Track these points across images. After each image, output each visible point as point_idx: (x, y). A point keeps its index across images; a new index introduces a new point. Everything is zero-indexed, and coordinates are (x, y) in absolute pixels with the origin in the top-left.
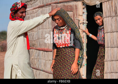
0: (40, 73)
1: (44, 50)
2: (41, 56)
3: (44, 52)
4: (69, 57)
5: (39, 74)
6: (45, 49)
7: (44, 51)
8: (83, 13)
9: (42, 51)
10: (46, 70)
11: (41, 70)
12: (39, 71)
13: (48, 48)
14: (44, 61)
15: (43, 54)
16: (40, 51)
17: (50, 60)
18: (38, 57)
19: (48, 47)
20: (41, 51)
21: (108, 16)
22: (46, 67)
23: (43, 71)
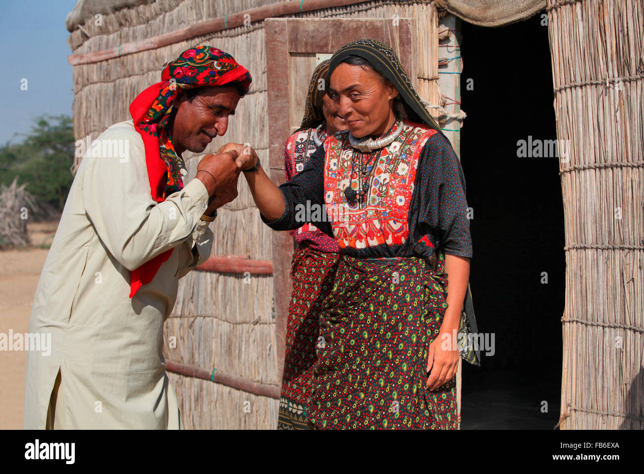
0: (204, 393)
1: (222, 268)
2: (209, 299)
3: (221, 278)
4: (400, 310)
5: (197, 400)
6: (227, 263)
7: (221, 273)
8: (440, 67)
9: (215, 276)
10: (234, 376)
11: (205, 377)
12: (197, 381)
13: (244, 255)
14: (225, 327)
15: (216, 288)
16: (203, 274)
17: (256, 323)
18: (192, 306)
19: (247, 251)
20: (208, 274)
21: (579, 82)
22: (236, 362)
23: (220, 380)
